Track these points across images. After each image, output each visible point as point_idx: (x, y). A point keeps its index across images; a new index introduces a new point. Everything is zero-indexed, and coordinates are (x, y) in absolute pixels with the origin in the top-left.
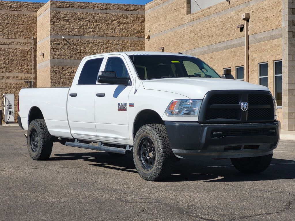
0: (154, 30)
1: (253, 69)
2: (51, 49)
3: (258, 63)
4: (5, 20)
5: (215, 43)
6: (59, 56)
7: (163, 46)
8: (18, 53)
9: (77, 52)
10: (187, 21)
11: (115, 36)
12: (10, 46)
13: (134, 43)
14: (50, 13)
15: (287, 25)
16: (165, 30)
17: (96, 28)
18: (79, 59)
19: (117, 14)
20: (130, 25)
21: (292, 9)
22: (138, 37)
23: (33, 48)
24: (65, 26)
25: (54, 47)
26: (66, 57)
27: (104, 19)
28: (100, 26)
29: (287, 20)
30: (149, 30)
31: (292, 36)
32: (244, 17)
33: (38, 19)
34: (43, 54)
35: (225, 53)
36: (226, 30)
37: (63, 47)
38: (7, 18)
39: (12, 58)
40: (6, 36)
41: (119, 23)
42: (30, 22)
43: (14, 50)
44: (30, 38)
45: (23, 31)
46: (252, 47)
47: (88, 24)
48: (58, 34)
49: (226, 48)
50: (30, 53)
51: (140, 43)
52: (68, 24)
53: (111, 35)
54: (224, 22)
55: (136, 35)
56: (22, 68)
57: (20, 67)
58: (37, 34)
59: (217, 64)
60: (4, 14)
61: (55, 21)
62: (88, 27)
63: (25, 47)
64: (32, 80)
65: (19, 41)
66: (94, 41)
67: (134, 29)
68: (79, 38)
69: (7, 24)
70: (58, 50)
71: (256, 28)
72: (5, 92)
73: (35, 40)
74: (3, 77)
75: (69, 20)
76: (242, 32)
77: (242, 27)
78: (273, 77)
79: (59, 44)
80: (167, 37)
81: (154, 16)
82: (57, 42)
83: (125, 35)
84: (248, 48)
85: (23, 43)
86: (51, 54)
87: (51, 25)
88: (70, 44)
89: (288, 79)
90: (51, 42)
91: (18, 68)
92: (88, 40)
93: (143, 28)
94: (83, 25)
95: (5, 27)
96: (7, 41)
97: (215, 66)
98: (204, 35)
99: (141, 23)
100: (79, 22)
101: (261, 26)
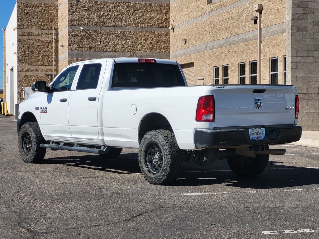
0: (178, 20)
1: (265, 64)
2: (69, 40)
3: (270, 58)
4: (25, 10)
5: (232, 36)
6: (77, 48)
7: (186, 38)
8: (38, 44)
9: (97, 43)
10: (207, 11)
11: (137, 27)
12: (30, 37)
13: (158, 34)
14: (68, 3)
15: (291, 19)
16: (187, 20)
17: (117, 18)
18: (99, 51)
19: (140, 3)
20: (154, 14)
21: (296, 2)
22: (163, 27)
23: (55, 39)
24: (84, 16)
25: (72, 39)
26: (85, 49)
27: (126, 9)
28: (121, 16)
29: (291, 13)
30: (174, 20)
31: (295, 30)
32: (257, 9)
33: (59, 8)
34: (63, 45)
35: (241, 46)
36: (242, 22)
37: (81, 38)
38: (27, 8)
39: (32, 50)
40: (25, 26)
41: (142, 12)
42: (51, 11)
43: (34, 41)
44: (51, 28)
45: (44, 21)
46: (265, 40)
47: (108, 14)
48: (77, 24)
49: (241, 41)
50: (52, 44)
51: (165, 34)
52: (87, 14)
53: (134, 25)
54: (240, 14)
55: (161, 25)
56: (42, 60)
57: (41, 59)
58: (59, 24)
59: (233, 58)
60: (24, 4)
61: (73, 11)
62: (109, 17)
63: (45, 38)
64: (53, 73)
65: (39, 31)
66: (115, 32)
67: (158, 19)
68: (98, 28)
69: (27, 13)
70: (76, 42)
71: (268, 20)
72: (24, 85)
73: (57, 30)
74: (23, 69)
75: (88, 9)
76: (256, 25)
77: (256, 19)
78: (282, 73)
79: (77, 35)
80: (189, 28)
81: (178, 5)
82: (75, 34)
83: (149, 25)
84: (261, 42)
85: (43, 33)
86: (69, 46)
87: (69, 15)
88: (89, 35)
89: (291, 76)
90: (69, 33)
91: (39, 60)
92: (109, 30)
93: (168, 18)
94: (103, 14)
95: (24, 17)
96: (27, 31)
97: (231, 60)
98: (222, 26)
99: (166, 13)
100: (99, 11)
101: (273, 19)
